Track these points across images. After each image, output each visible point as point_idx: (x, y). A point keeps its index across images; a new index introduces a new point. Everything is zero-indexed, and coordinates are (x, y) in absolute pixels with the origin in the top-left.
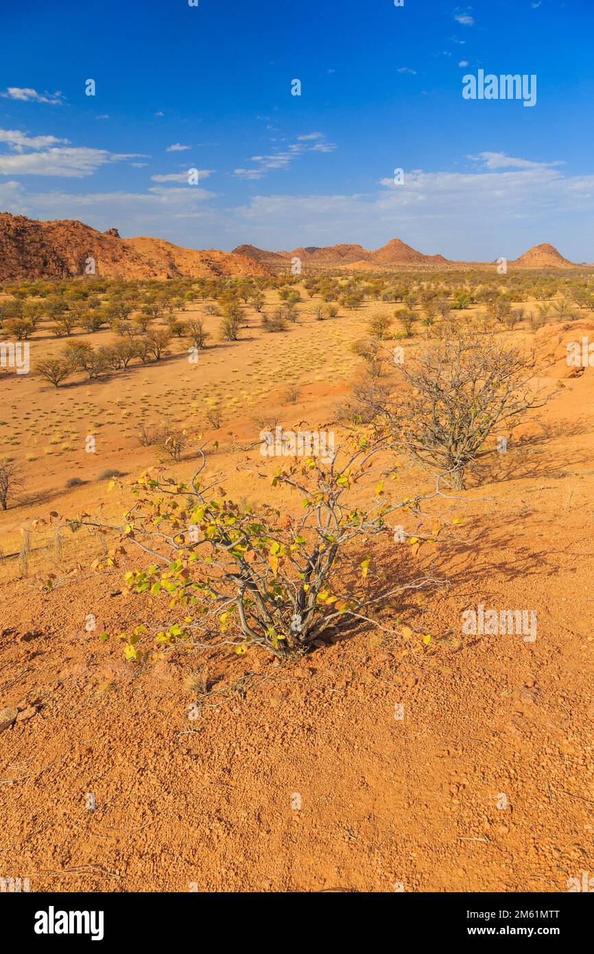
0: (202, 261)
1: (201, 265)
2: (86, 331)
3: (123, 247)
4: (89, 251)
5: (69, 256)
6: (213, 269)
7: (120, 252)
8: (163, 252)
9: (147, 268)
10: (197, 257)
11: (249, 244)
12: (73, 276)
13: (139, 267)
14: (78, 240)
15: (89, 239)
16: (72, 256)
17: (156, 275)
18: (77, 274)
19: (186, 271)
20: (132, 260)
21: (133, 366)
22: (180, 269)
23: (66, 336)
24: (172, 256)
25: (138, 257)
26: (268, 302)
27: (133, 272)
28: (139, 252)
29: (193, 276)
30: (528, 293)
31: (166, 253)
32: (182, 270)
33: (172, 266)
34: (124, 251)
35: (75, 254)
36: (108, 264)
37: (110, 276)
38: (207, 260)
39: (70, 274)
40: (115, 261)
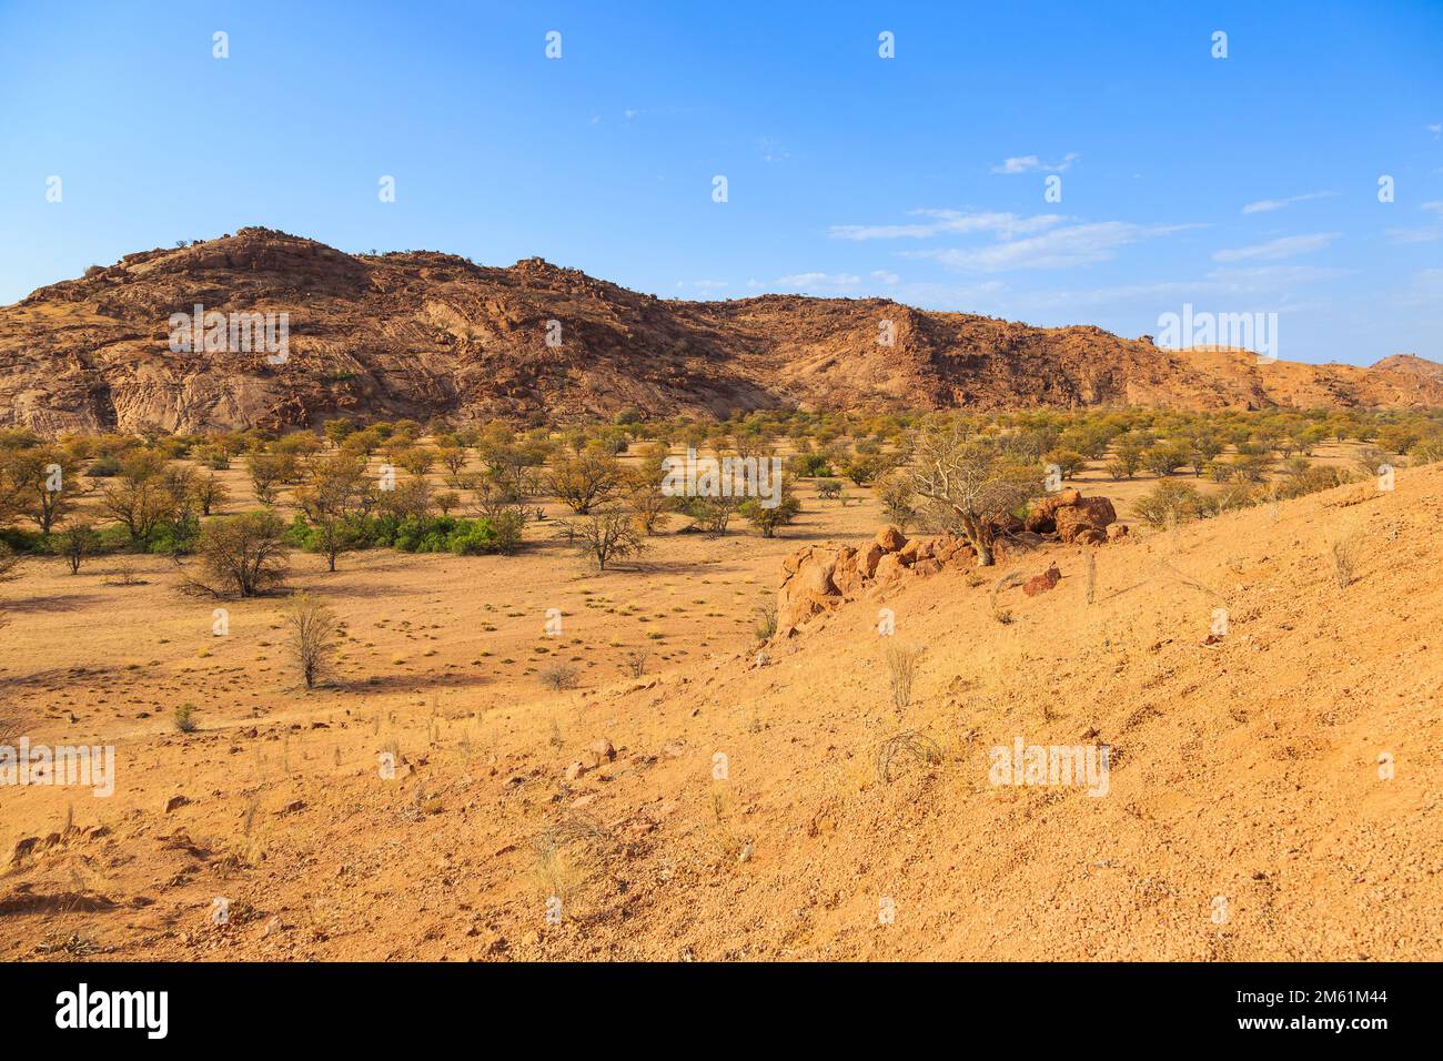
0: (1318, 381)
1: (1315, 388)
3: (1171, 361)
4: (1115, 368)
5: (1082, 375)
6: (1340, 394)
7: (1166, 369)
8: (1241, 368)
9: (1212, 393)
10: (1308, 376)
11: (1408, 353)
12: (1086, 405)
13: (1197, 392)
14: (1099, 353)
15: (1117, 351)
16: (1087, 376)
17: (1226, 404)
18: (1092, 403)
19: (1284, 399)
20: (1185, 381)
22: (1271, 395)
24: (1258, 374)
25: (1196, 377)
27: (1189, 401)
28: (1197, 368)
29: (1298, 407)
31: (1247, 369)
32: (1278, 397)
33: (1257, 391)
34: (1172, 367)
35: (1092, 374)
36: (1142, 386)
37: (1146, 405)
38: (1326, 380)
39: (1081, 403)
40: (1155, 382)
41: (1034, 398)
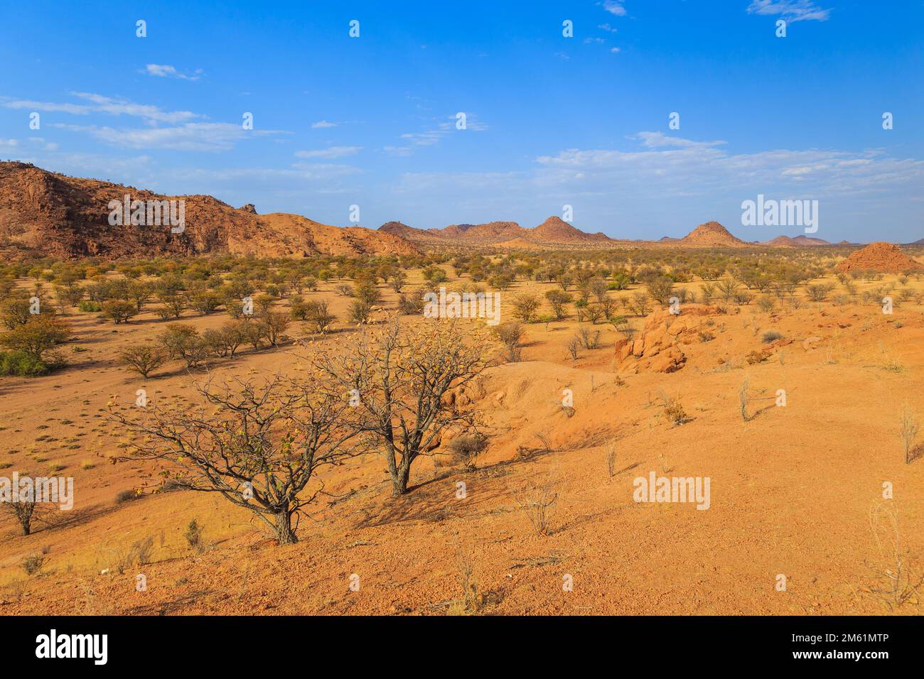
0: (343, 238)
1: (342, 242)
2: (198, 313)
3: (258, 223)
4: (219, 227)
5: (196, 232)
6: (355, 246)
7: (254, 228)
8: (300, 229)
9: (282, 245)
10: (338, 235)
11: (397, 221)
12: (198, 253)
13: (274, 245)
14: (208, 216)
15: (221, 215)
16: (200, 233)
17: (291, 253)
18: (204, 252)
19: (325, 249)
20: (267, 237)
21: (241, 353)
22: (319, 246)
23: (173, 319)
24: (311, 233)
25: (273, 234)
26: (411, 282)
27: (267, 250)
28: (274, 228)
29: (333, 254)
30: (694, 273)
31: (305, 229)
32: (321, 248)
33: (311, 244)
34: (258, 227)
35: (203, 231)
36: (239, 240)
37: (241, 253)
38: (348, 237)
39: (195, 252)
40: (247, 238)
41: (158, 248)
